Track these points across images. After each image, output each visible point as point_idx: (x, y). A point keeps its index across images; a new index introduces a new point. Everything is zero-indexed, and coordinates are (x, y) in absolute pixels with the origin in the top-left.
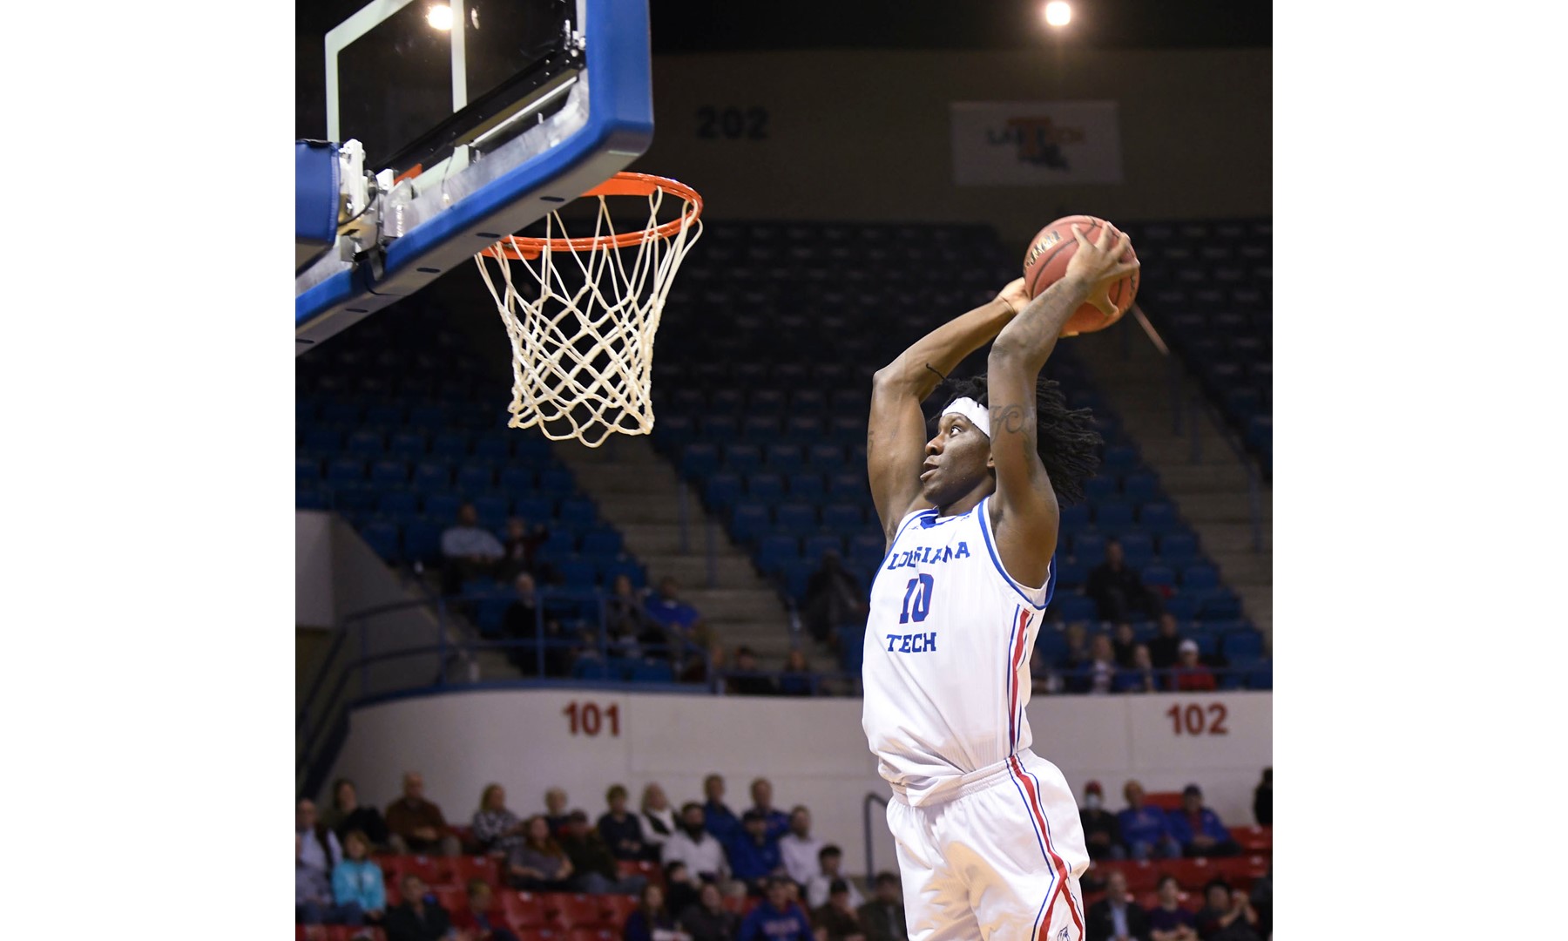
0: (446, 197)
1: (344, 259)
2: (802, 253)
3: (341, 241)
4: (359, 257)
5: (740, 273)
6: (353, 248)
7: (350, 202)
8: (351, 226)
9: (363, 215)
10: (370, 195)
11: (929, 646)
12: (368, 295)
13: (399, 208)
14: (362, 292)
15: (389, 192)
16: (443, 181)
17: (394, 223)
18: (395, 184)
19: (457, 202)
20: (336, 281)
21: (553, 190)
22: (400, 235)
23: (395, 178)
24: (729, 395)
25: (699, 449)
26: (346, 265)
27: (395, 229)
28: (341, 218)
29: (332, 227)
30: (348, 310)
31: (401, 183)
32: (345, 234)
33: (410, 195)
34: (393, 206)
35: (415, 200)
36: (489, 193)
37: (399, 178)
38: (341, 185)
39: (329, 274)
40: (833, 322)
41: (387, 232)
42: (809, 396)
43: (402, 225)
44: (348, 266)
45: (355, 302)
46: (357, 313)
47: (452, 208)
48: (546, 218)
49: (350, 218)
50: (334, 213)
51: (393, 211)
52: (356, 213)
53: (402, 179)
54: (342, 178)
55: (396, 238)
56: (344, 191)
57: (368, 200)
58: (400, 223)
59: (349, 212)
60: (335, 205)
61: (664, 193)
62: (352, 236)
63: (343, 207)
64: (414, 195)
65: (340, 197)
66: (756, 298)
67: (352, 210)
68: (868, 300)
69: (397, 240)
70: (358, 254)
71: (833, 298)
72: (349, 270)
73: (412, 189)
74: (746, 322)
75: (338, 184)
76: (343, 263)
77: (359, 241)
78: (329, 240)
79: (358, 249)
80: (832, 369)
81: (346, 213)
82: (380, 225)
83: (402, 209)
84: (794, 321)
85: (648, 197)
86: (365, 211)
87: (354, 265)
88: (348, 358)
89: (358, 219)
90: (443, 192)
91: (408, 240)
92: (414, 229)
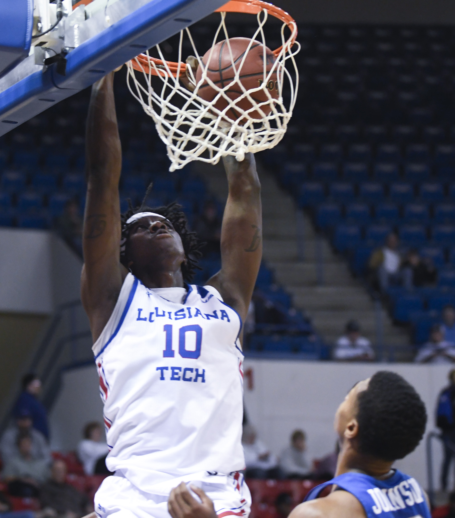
0: (108, 18)
1: (37, 63)
2: (384, 47)
3: (35, 50)
4: (48, 62)
5: (341, 61)
6: (44, 55)
7: (40, 22)
8: (41, 39)
9: (50, 32)
10: (57, 16)
11: (200, 379)
12: (54, 89)
13: (76, 26)
14: (50, 87)
15: (69, 15)
16: (106, 7)
17: (72, 37)
18: (73, 9)
19: (115, 22)
20: (32, 79)
21: (183, 14)
22: (77, 46)
23: (73, 5)
24: (333, 148)
25: (313, 187)
26: (39, 67)
27: (72, 41)
28: (34, 34)
29: (28, 39)
30: (40, 100)
31: (77, 8)
32: (36, 46)
33: (84, 18)
34: (71, 25)
35: (87, 21)
36: (135, 17)
37: (77, 4)
38: (34, 9)
39: (27, 74)
40: (406, 96)
41: (67, 44)
42: (389, 149)
43: (78, 38)
44: (40, 68)
45: (45, 95)
46: (46, 102)
47: (112, 26)
48: (179, 34)
49: (40, 34)
50: (29, 29)
51: (71, 28)
52: (44, 30)
53: (78, 6)
54: (35, 4)
55: (74, 48)
56: (36, 15)
57: (55, 20)
58: (76, 37)
59: (39, 29)
60: (30, 24)
61: (269, 15)
62: (44, 46)
63: (35, 26)
64: (86, 17)
65: (34, 18)
66: (351, 79)
67: (41, 28)
68: (431, 80)
69: (75, 49)
70: (47, 60)
71: (406, 79)
72: (41, 71)
73: (86, 13)
74: (345, 96)
75: (31, 9)
76: (37, 66)
77: (47, 49)
78: (26, 49)
79: (48, 56)
80: (405, 130)
81: (37, 30)
82: (62, 38)
83: (78, 27)
84: (378, 95)
85: (256, 15)
86: (52, 28)
87: (44, 68)
88: (63, 122)
89: (46, 34)
90: (106, 15)
91: (82, 49)
92: (86, 41)
